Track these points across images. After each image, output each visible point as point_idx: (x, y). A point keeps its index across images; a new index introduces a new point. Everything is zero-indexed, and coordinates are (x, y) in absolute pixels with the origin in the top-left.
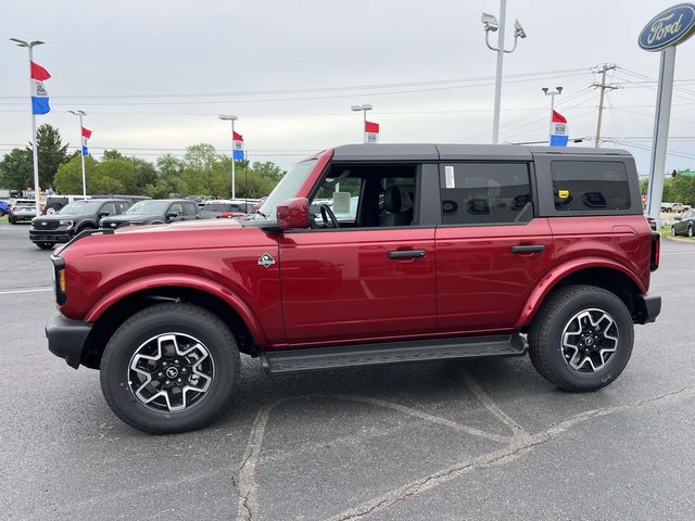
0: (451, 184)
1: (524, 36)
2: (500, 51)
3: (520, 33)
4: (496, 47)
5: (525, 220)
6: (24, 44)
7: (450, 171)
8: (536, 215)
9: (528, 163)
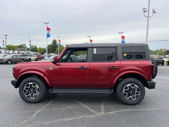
0: (95, 52)
1: (155, 13)
2: (148, 17)
3: (154, 12)
4: (147, 16)
5: (114, 61)
6: (46, 23)
7: (95, 50)
8: (117, 60)
9: (116, 47)
